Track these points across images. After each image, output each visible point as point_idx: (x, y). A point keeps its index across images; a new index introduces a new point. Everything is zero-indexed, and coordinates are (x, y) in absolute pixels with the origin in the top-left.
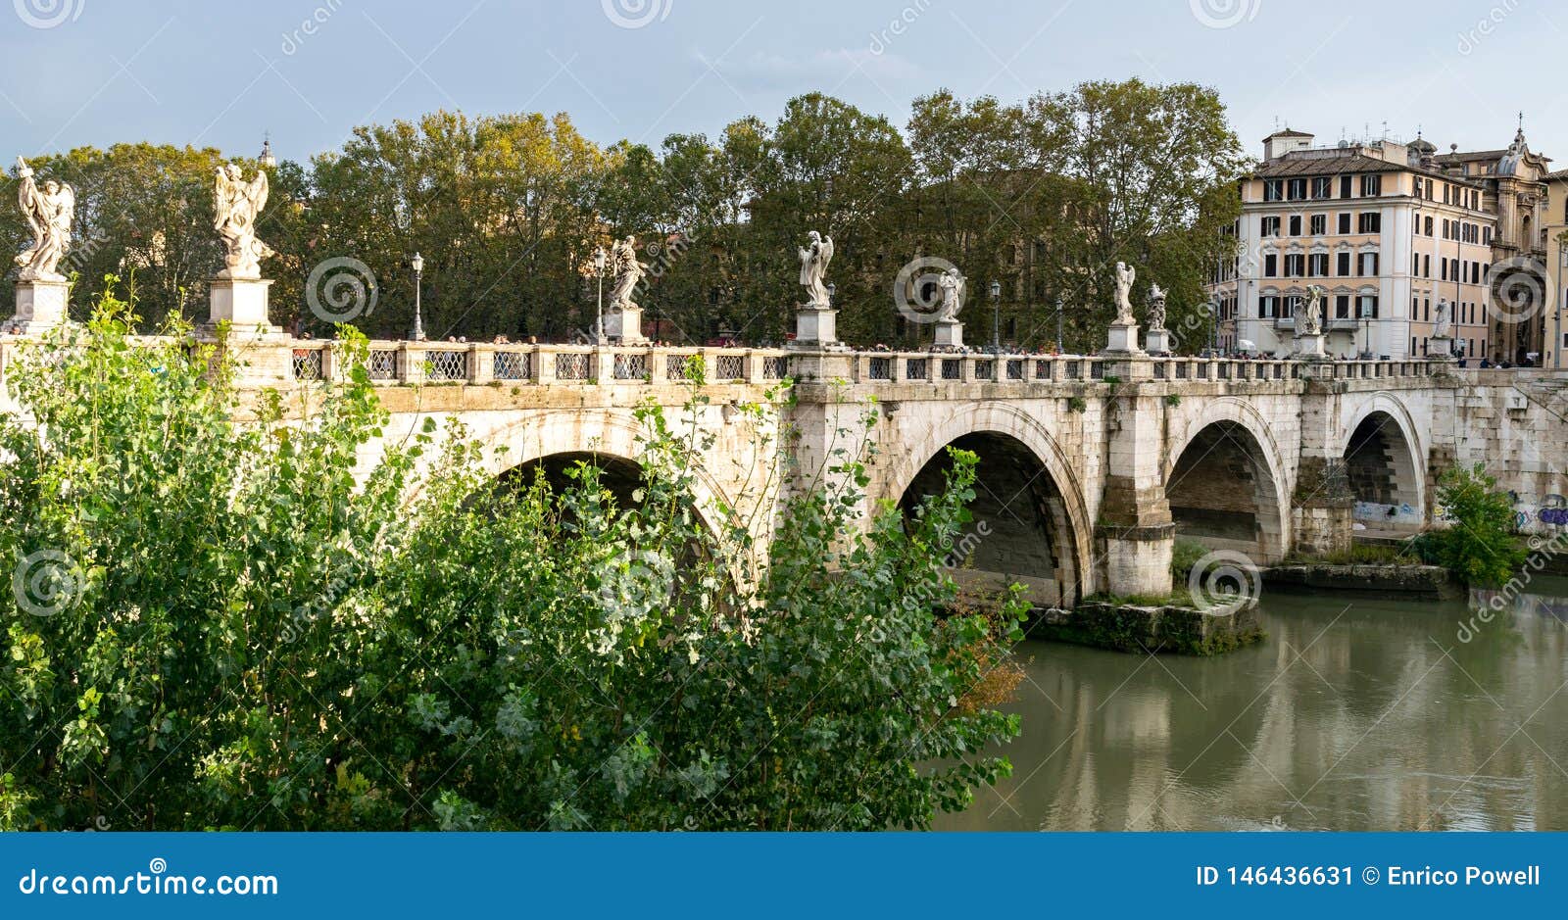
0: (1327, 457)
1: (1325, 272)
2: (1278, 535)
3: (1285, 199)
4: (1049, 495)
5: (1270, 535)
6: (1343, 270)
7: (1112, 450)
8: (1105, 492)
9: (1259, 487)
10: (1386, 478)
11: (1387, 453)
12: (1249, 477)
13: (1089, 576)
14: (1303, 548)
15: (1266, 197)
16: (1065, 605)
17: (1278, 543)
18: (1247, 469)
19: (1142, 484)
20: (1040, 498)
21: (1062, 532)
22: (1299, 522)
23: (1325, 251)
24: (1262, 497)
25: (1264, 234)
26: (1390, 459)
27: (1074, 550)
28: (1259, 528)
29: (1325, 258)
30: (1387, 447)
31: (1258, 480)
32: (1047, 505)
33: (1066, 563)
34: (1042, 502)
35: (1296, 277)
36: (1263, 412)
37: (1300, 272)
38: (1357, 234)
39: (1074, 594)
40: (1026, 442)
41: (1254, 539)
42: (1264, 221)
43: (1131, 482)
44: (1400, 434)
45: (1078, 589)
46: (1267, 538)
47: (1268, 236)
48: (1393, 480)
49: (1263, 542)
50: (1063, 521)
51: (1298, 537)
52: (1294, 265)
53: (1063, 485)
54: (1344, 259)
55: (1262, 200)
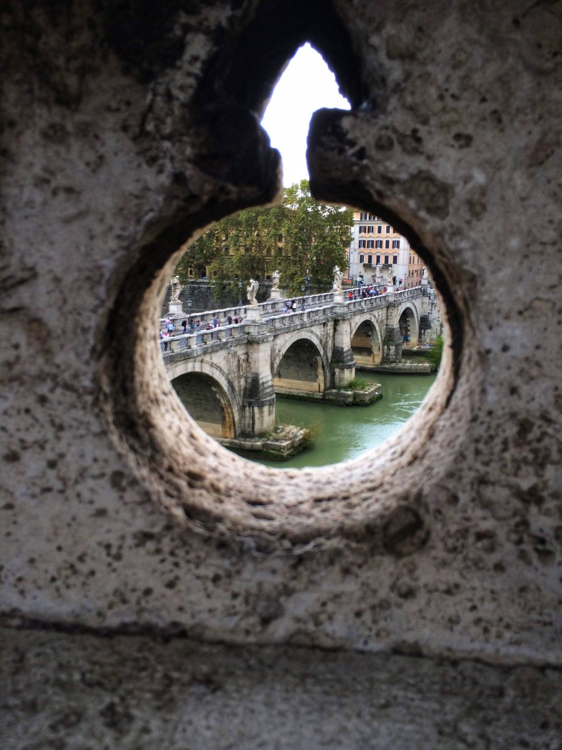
0: (395, 328)
1: (381, 247)
2: (379, 355)
3: (368, 219)
4: (317, 355)
5: (376, 354)
6: (387, 246)
7: (336, 337)
8: (333, 353)
9: (374, 339)
10: (406, 328)
11: (407, 319)
12: (370, 336)
13: (329, 381)
14: (386, 359)
15: (361, 219)
16: (321, 391)
17: (378, 358)
19: (345, 349)
20: (313, 356)
22: (386, 351)
23: (381, 239)
24: (374, 342)
25: (360, 232)
26: (408, 321)
27: (324, 373)
28: (373, 353)
29: (381, 242)
30: (408, 317)
31: (373, 337)
32: (316, 359)
33: (321, 377)
34: (314, 358)
35: (371, 248)
36: (376, 315)
37: (373, 247)
38: (392, 233)
39: (323, 387)
40: (312, 340)
41: (371, 356)
42: (360, 227)
43: (342, 349)
44: (412, 313)
45: (325, 386)
46: (375, 356)
47: (362, 233)
48: (409, 328)
49: (374, 358)
50: (321, 364)
51: (385, 355)
52: (370, 244)
53: (322, 353)
54: (387, 242)
55: (359, 220)
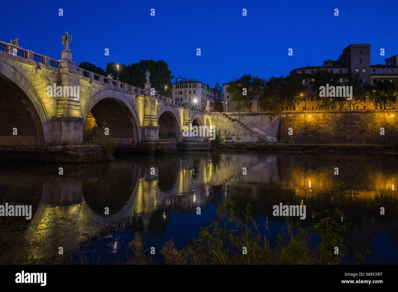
2: (180, 137)
4: (131, 117)
5: (178, 138)
7: (146, 110)
8: (144, 119)
9: (176, 128)
13: (140, 137)
14: (184, 140)
15: (176, 87)
16: (135, 143)
17: (180, 139)
18: (174, 124)
20: (129, 119)
21: (134, 127)
24: (177, 130)
25: (176, 94)
27: (137, 131)
28: (176, 136)
32: (131, 121)
33: (135, 134)
34: (130, 120)
39: (137, 141)
41: (175, 139)
42: (176, 92)
45: (138, 140)
50: (134, 124)
51: (184, 138)
52: (180, 93)
53: (134, 115)
